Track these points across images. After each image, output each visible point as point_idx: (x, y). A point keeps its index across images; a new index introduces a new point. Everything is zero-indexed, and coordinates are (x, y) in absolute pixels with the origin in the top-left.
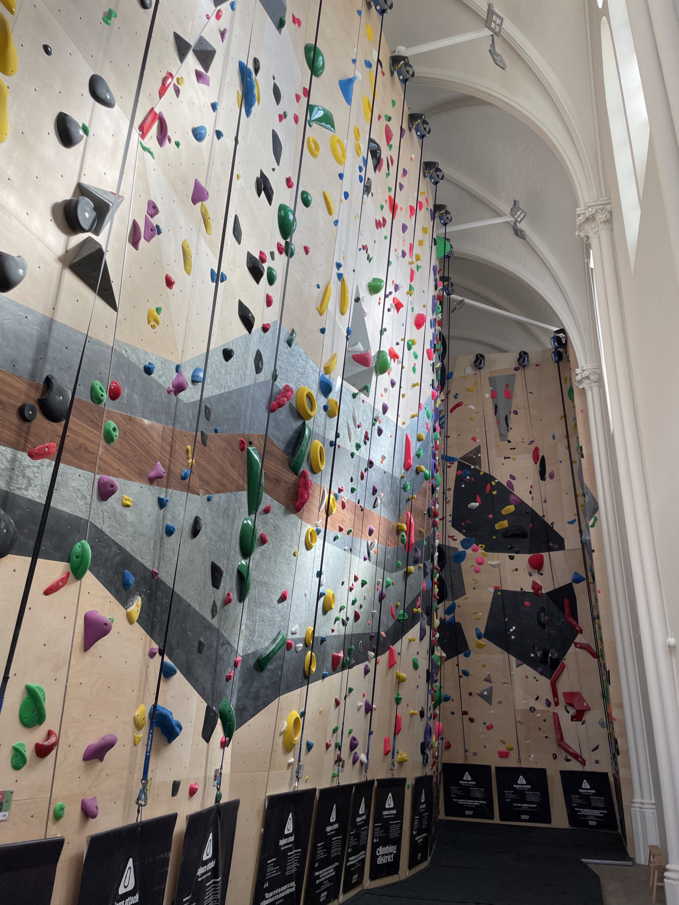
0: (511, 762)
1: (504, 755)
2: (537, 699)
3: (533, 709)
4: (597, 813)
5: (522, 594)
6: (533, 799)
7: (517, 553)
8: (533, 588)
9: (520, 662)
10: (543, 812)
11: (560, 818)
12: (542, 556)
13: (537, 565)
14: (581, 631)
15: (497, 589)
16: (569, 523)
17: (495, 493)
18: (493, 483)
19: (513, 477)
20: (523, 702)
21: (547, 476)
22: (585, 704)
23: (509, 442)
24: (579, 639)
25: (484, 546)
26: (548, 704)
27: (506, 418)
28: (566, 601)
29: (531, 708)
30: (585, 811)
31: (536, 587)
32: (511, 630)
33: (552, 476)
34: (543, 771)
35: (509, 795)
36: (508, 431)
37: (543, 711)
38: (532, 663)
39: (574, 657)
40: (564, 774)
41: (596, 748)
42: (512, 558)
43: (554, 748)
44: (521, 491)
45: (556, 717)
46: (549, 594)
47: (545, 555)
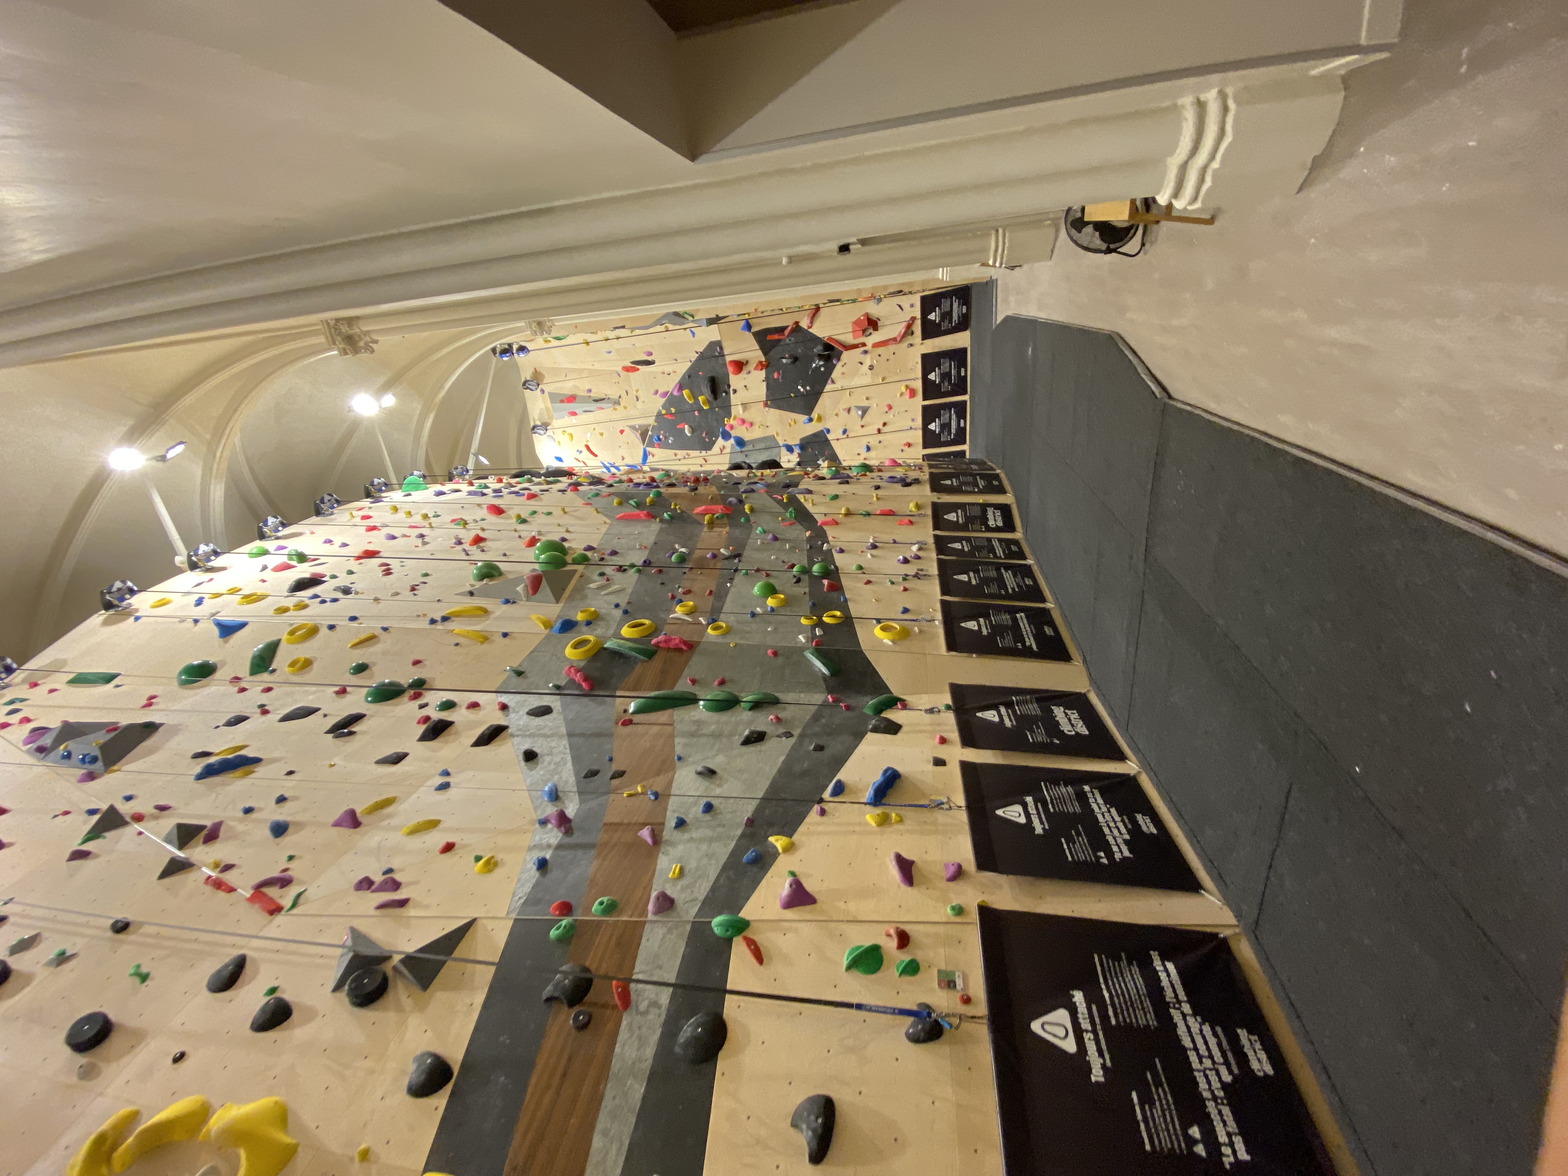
0: (918, 385)
1: (913, 393)
2: (861, 363)
3: (871, 368)
4: (955, 305)
5: (767, 379)
6: (947, 364)
7: (729, 386)
8: (761, 370)
9: (829, 381)
10: (958, 356)
11: (961, 340)
12: (731, 362)
13: (739, 366)
14: (797, 323)
15: (766, 405)
16: (694, 336)
17: (673, 410)
18: (664, 412)
19: (656, 392)
20: (864, 377)
21: (650, 358)
22: (862, 318)
23: (620, 397)
24: (804, 324)
25: (726, 419)
26: (866, 352)
27: (596, 401)
28: (769, 338)
29: (870, 369)
30: (955, 317)
31: (761, 366)
32: (802, 390)
33: (650, 354)
34: (925, 357)
35: (946, 387)
36: (609, 399)
37: (872, 359)
38: (830, 369)
39: (821, 330)
40: (926, 335)
41: (900, 306)
42: (735, 391)
43: (905, 345)
44: (670, 385)
45: (876, 345)
46: (765, 354)
47: (728, 359)
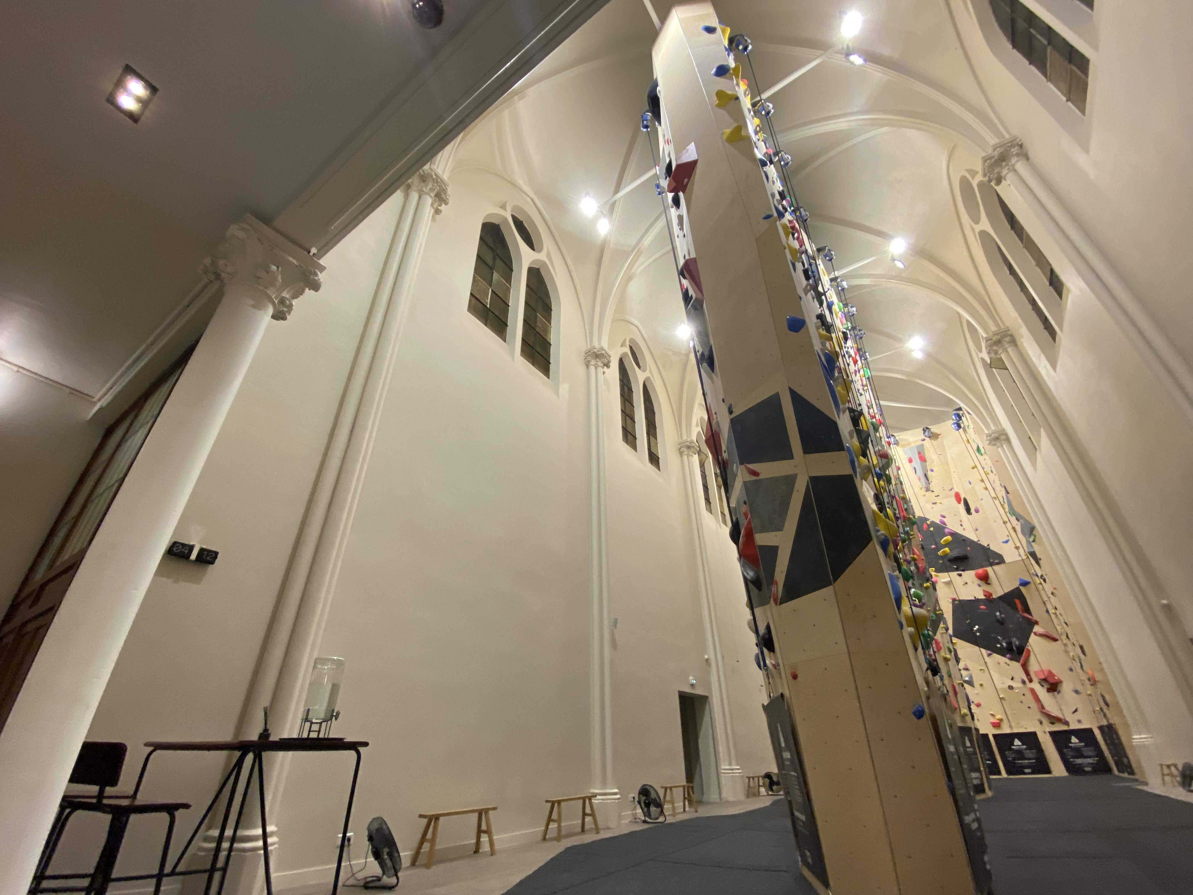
0: (1006, 730)
1: (997, 725)
2: (1012, 679)
4: (1090, 760)
5: (977, 601)
6: (1031, 756)
7: (963, 571)
8: (985, 596)
9: (989, 652)
10: (1042, 766)
11: (1058, 769)
12: (986, 571)
13: (985, 578)
14: (1036, 623)
15: (954, 600)
16: (1004, 542)
17: (932, 529)
18: (928, 522)
19: (944, 517)
20: (1001, 682)
21: (972, 510)
22: (1056, 678)
23: (933, 491)
24: (1036, 629)
25: (934, 569)
26: (1024, 682)
27: (926, 475)
28: (1017, 601)
29: (1009, 687)
30: (1079, 761)
31: (988, 595)
32: (975, 629)
33: (977, 511)
34: (1034, 734)
35: (1010, 756)
36: (929, 484)
37: (1018, 688)
38: (1002, 652)
39: (1036, 643)
40: (1053, 734)
41: (1076, 711)
42: (960, 575)
43: (1040, 716)
44: (952, 525)
45: (1033, 691)
46: (1000, 598)
47: (989, 569)
